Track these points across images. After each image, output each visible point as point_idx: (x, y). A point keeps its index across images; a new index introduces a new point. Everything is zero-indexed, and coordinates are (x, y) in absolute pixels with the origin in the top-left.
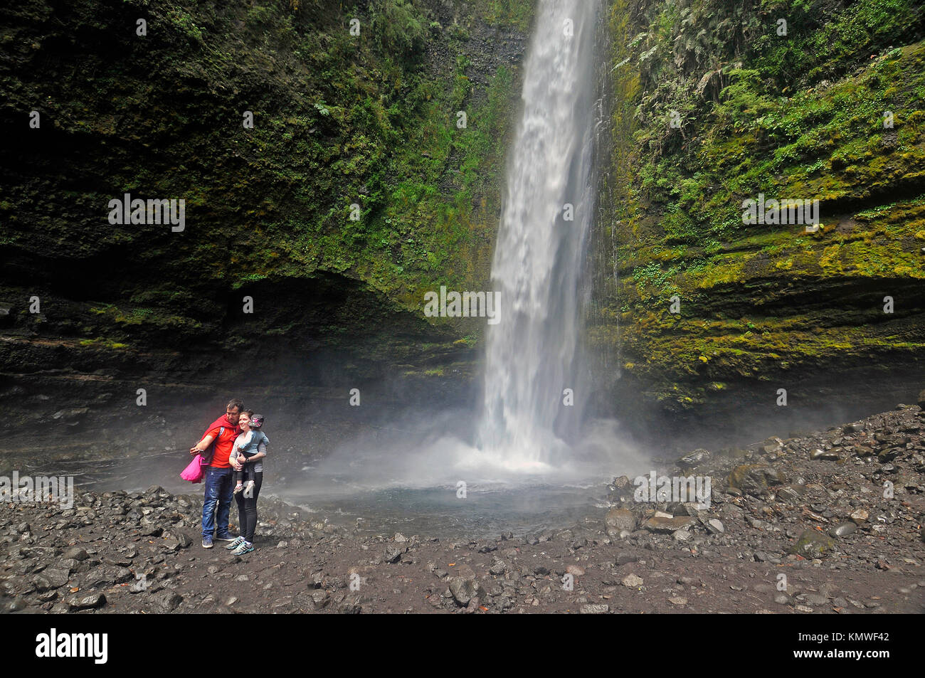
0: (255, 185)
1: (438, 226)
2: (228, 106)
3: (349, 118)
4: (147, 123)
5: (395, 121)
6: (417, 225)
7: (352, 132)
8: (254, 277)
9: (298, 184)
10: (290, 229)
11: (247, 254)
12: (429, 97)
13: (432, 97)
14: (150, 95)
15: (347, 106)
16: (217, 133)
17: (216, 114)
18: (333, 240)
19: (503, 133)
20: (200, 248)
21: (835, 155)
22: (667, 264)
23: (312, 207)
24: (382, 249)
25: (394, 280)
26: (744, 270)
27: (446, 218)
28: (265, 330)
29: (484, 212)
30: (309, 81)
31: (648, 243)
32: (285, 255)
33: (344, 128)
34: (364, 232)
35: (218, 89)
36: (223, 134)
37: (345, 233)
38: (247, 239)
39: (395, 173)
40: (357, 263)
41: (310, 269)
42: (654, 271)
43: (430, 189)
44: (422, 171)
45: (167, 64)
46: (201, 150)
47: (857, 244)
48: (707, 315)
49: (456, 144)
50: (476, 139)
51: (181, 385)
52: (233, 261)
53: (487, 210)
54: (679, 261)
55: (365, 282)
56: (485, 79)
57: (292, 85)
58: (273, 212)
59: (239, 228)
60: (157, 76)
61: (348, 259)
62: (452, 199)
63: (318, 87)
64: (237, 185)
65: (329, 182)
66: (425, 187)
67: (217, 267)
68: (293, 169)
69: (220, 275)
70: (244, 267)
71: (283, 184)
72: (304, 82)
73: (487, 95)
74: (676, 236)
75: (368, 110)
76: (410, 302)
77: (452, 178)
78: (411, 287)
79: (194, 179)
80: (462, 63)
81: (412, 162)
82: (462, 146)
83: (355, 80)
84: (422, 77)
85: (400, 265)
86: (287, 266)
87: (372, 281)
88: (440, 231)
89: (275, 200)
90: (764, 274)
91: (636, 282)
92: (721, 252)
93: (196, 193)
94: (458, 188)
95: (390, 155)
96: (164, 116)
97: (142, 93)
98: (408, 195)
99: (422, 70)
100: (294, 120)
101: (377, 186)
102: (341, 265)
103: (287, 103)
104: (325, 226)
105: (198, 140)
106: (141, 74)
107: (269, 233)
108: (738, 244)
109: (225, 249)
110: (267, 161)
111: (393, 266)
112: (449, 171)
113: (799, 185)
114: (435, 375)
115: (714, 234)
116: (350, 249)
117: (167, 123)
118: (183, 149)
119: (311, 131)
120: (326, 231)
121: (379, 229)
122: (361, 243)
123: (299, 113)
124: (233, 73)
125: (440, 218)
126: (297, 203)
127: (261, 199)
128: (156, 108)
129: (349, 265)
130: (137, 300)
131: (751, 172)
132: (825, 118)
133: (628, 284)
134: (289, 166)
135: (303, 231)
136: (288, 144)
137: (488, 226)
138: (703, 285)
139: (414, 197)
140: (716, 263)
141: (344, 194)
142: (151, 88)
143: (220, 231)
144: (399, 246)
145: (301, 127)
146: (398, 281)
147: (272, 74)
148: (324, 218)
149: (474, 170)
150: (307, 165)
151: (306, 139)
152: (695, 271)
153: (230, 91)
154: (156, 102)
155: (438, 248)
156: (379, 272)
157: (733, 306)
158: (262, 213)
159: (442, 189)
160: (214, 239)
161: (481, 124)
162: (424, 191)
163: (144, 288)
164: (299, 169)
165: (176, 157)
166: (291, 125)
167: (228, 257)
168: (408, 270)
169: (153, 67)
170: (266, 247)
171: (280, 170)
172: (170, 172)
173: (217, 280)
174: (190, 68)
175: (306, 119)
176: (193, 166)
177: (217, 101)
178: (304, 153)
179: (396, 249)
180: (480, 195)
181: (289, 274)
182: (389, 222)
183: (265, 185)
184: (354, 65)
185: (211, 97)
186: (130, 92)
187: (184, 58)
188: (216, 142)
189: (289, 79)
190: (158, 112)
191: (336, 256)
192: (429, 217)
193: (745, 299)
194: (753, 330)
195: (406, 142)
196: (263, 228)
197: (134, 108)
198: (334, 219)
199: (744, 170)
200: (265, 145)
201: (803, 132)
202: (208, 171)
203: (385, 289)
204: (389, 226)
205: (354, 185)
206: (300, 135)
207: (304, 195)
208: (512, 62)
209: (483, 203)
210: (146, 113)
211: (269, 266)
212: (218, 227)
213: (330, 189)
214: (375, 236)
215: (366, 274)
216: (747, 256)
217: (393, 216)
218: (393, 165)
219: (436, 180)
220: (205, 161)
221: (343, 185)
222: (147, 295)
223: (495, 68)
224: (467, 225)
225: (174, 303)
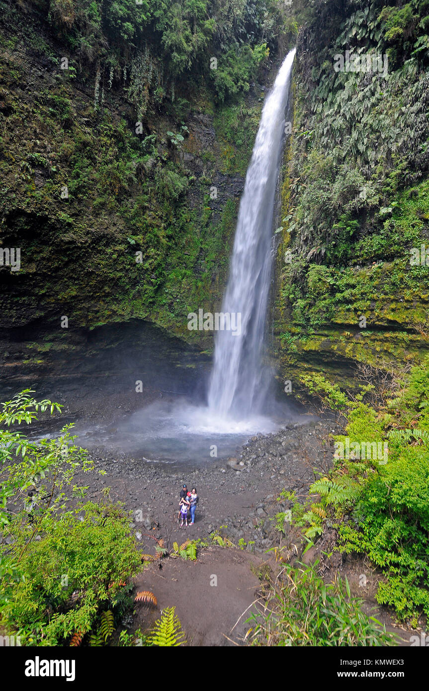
0: (99, 282)
1: (193, 292)
2: (85, 249)
3: (145, 241)
4: (50, 264)
5: (170, 237)
6: (182, 292)
7: (148, 247)
8: (100, 324)
9: (120, 277)
10: (116, 300)
11: (96, 314)
12: (188, 220)
13: (190, 221)
14: (50, 252)
15: (144, 234)
16: (81, 262)
17: (80, 254)
18: (138, 303)
19: (229, 238)
20: (74, 313)
21: (355, 305)
22: (293, 335)
23: (128, 287)
24: (163, 306)
25: (170, 321)
26: (320, 345)
27: (197, 287)
28: (106, 346)
29: (217, 283)
30: (124, 227)
31: (287, 322)
32: (114, 312)
33: (143, 246)
34: (154, 297)
35: (81, 243)
36: (84, 261)
37: (144, 299)
38: (96, 307)
39: (170, 264)
40: (151, 313)
41: (127, 318)
42: (287, 336)
43: (189, 272)
44: (184, 263)
45: (57, 237)
46: (73, 271)
47: (359, 345)
48: (307, 362)
49: (203, 246)
50: (214, 242)
51: (67, 375)
52: (90, 318)
53: (219, 282)
54: (298, 334)
55: (155, 323)
56: (220, 207)
57: (116, 231)
58: (108, 293)
59: (92, 303)
60: (53, 242)
61: (146, 312)
62: (201, 277)
63: (129, 228)
64: (91, 283)
65: (136, 274)
66: (186, 271)
67: (82, 321)
68: (118, 271)
69: (84, 325)
70: (95, 320)
71: (113, 279)
72: (122, 228)
73: (220, 217)
74: (297, 322)
75: (155, 236)
76: (178, 332)
77: (200, 266)
78: (178, 324)
79: (71, 284)
80: (207, 200)
81: (179, 258)
82: (206, 247)
83: (149, 220)
84: (185, 209)
85: (173, 313)
86: (115, 317)
87: (158, 322)
88: (194, 295)
89: (109, 287)
90: (327, 350)
91: (281, 339)
92: (313, 334)
93: (72, 290)
94: (204, 271)
95: (167, 255)
96: (56, 259)
97: (47, 251)
98: (177, 276)
99: (185, 205)
100: (118, 248)
101: (161, 274)
102: (142, 315)
103: (114, 240)
104: (134, 296)
105: (72, 266)
106: (46, 243)
107: (107, 303)
108: (320, 332)
109: (86, 313)
110: (105, 270)
111: (169, 313)
112: (199, 262)
113: (343, 312)
114: (191, 368)
115: (312, 326)
116: (147, 307)
117: (58, 262)
118: (65, 272)
119: (126, 251)
120: (134, 298)
121: (161, 295)
122: (153, 303)
123: (120, 244)
124: (88, 233)
125: (194, 287)
126: (120, 286)
127: (103, 287)
128: (53, 257)
129: (146, 315)
130: (47, 339)
131: (327, 301)
132: (354, 287)
133: (278, 339)
134: (116, 270)
135: (123, 299)
136: (115, 260)
137: (219, 291)
138: (305, 349)
139: (180, 277)
140: (311, 339)
141: (144, 279)
142: (50, 248)
143: (83, 305)
144: (172, 303)
145: (121, 250)
146: (172, 322)
147: (106, 229)
148: (134, 292)
149: (212, 261)
150: (125, 268)
151: (124, 255)
152: (304, 340)
153: (87, 242)
154: (53, 254)
155: (192, 304)
156: (162, 318)
157: (317, 360)
158: (103, 294)
159: (195, 272)
160: (81, 309)
161: (217, 234)
162: (185, 274)
163: (49, 334)
164: (121, 270)
165: (63, 276)
166: (117, 251)
167: (87, 316)
168: (177, 316)
169: (51, 239)
170: (106, 310)
171: (111, 273)
172: (60, 282)
173: (82, 327)
174: (68, 237)
175: (123, 246)
176: (71, 278)
177: (80, 248)
178: (123, 262)
179: (171, 305)
180: (216, 274)
181: (117, 321)
182: (166, 291)
183: (104, 281)
184: (147, 212)
185: (78, 247)
186: (41, 252)
187: (65, 232)
188: (80, 266)
189: (115, 229)
190: (54, 258)
191: (140, 311)
192: (188, 287)
193: (320, 358)
194: (323, 372)
195: (176, 246)
196: (103, 301)
197: (43, 258)
198: (139, 292)
199: (325, 299)
200: (103, 262)
201: (346, 289)
202: (78, 279)
203: (165, 326)
204: (167, 293)
205: (148, 275)
206: (121, 254)
207: (123, 282)
208: (236, 196)
209: (217, 278)
210: (49, 260)
211: (107, 318)
212: (82, 303)
213: (136, 277)
214: (160, 299)
215: (155, 319)
216: (323, 339)
217: (169, 288)
218: (169, 260)
219: (192, 267)
220: (76, 275)
221: (143, 275)
222: (51, 337)
223: (226, 200)
224: (208, 291)
225: (63, 339)
